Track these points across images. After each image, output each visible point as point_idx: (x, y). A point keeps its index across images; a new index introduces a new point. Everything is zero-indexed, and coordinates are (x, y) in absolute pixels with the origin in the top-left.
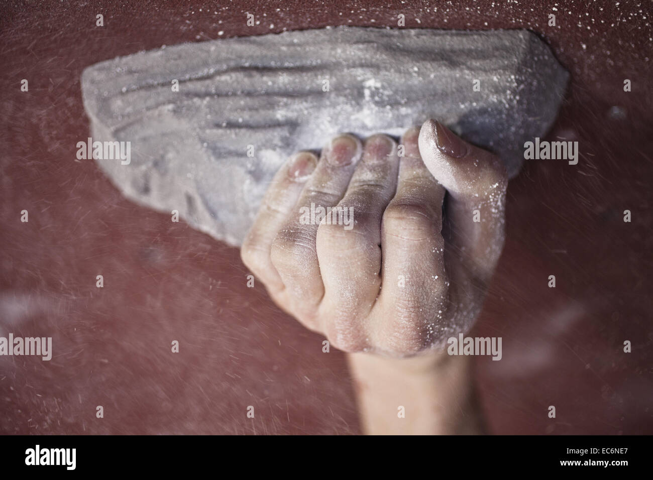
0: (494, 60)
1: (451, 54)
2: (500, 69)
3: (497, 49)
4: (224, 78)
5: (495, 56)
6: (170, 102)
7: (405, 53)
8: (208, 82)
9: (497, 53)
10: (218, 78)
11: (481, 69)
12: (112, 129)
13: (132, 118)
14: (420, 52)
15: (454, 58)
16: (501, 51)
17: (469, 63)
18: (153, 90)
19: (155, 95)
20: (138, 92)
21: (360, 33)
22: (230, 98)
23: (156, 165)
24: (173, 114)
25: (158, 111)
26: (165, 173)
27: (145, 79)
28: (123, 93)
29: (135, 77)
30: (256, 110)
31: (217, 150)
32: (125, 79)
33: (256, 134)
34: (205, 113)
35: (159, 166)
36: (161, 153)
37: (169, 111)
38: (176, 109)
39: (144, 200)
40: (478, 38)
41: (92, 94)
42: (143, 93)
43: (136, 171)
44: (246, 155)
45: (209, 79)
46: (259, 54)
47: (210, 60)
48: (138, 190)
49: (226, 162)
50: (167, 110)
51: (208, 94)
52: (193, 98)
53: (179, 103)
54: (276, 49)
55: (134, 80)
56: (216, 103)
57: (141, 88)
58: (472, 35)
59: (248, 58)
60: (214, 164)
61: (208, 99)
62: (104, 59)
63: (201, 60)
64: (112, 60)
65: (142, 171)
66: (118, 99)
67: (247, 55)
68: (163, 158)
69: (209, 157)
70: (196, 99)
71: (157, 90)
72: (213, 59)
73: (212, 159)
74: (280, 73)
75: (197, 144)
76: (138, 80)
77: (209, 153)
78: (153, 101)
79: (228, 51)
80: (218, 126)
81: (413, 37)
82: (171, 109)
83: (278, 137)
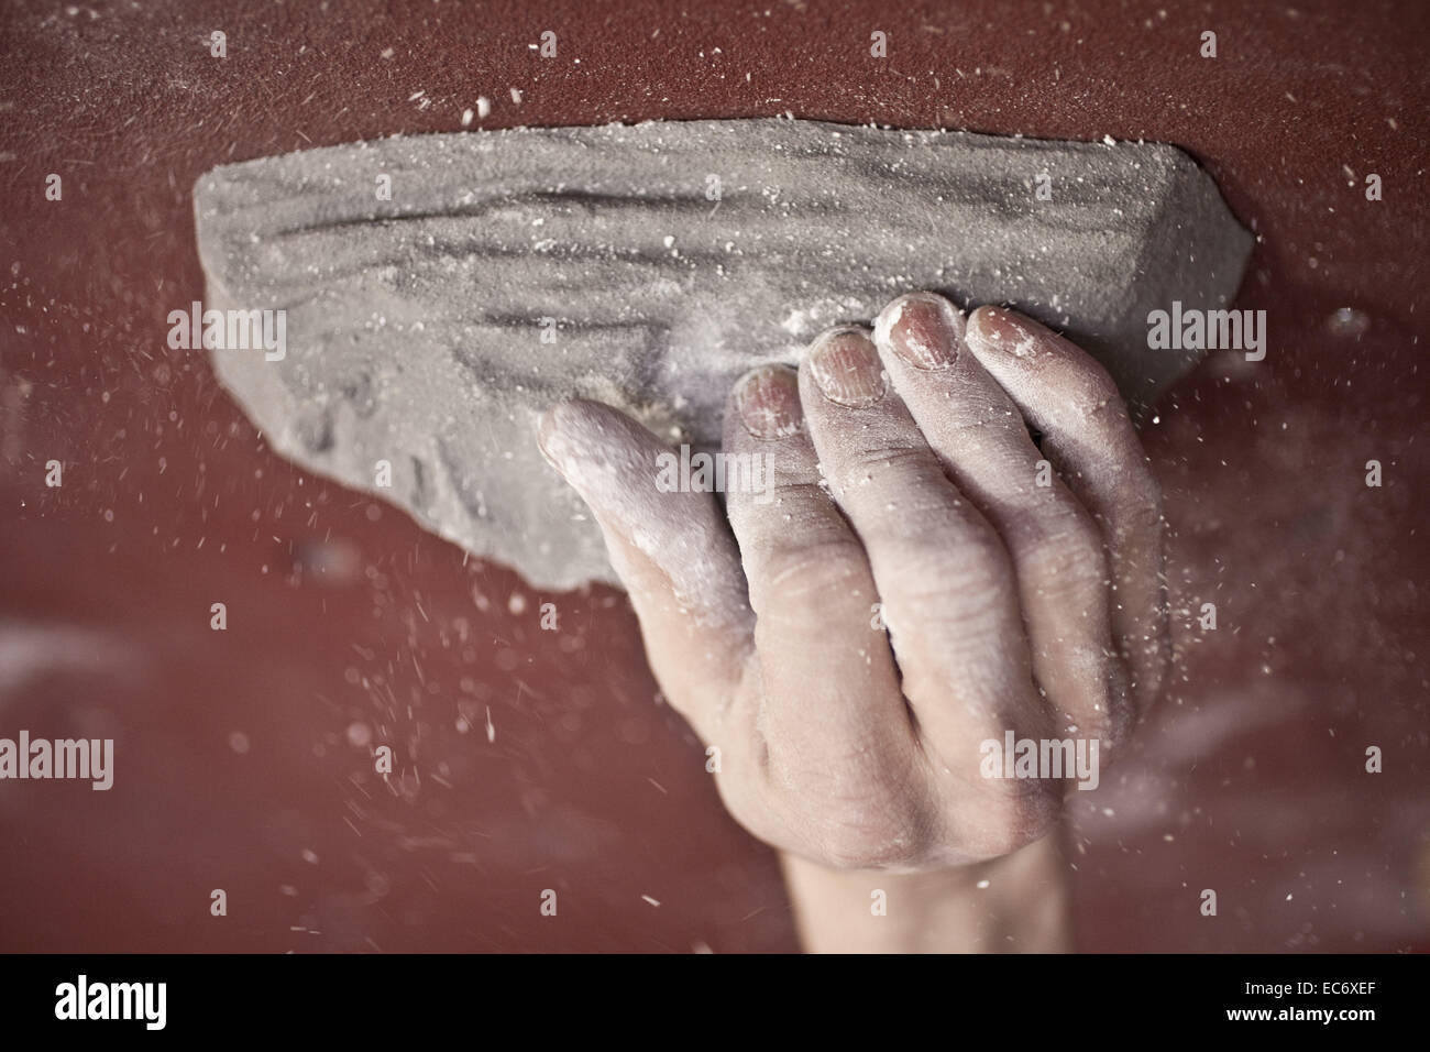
0: (1098, 207)
1: (1002, 188)
2: (1108, 226)
3: (1104, 183)
6: (388, 262)
7: (906, 183)
8: (473, 222)
10: (494, 215)
13: (303, 291)
15: (1012, 199)
16: (1114, 188)
18: (352, 232)
19: (356, 244)
20: (318, 234)
21: (810, 133)
22: (521, 260)
23: (351, 392)
24: (394, 287)
25: (361, 278)
26: (370, 413)
27: (335, 207)
28: (285, 233)
29: (314, 200)
30: (576, 289)
31: (487, 371)
32: (292, 203)
33: (574, 342)
34: (463, 290)
35: (358, 397)
36: (364, 368)
37: (385, 280)
38: (402, 278)
39: (319, 464)
40: (1063, 158)
41: (216, 231)
42: (330, 238)
43: (306, 403)
44: (550, 386)
45: (476, 215)
46: (588, 167)
47: (479, 173)
48: (308, 443)
49: (505, 398)
50: (381, 278)
51: (472, 248)
52: (440, 254)
53: (409, 264)
54: (626, 157)
55: (311, 208)
56: (490, 270)
57: (324, 226)
58: (1052, 149)
59: (564, 174)
60: (478, 399)
61: (472, 258)
62: (246, 156)
63: (459, 172)
64: (263, 160)
65: (319, 405)
66: (274, 246)
67: (560, 168)
68: (367, 379)
69: (468, 385)
70: (446, 259)
71: (360, 234)
72: (486, 173)
73: (475, 388)
74: (630, 211)
75: (444, 356)
76: (320, 207)
77: (469, 375)
78: (350, 255)
79: (521, 156)
80: (492, 319)
81: (924, 148)
82: (390, 277)
83: (622, 351)
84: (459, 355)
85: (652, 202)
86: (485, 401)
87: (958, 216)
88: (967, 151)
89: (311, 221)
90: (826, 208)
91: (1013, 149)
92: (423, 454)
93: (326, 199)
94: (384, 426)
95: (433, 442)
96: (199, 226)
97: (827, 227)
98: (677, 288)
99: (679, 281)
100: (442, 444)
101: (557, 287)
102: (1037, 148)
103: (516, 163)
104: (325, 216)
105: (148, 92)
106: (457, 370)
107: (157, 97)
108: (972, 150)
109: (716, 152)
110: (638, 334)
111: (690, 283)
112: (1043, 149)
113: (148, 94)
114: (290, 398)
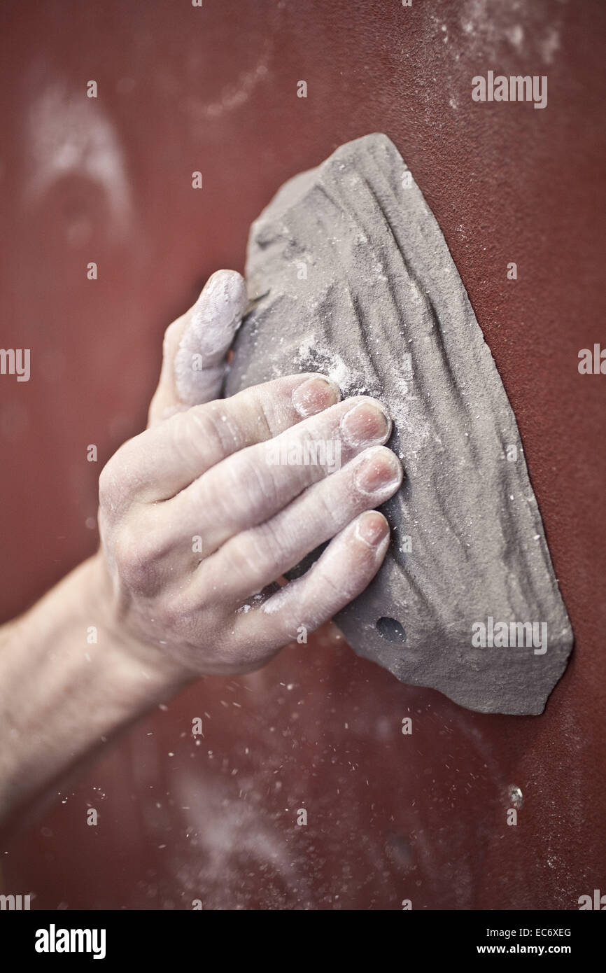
0: (525, 605)
1: (518, 551)
2: (516, 615)
3: (540, 606)
4: (414, 291)
5: (530, 606)
6: (369, 237)
7: (503, 497)
8: (406, 274)
9: (534, 607)
10: (413, 284)
11: (509, 592)
12: (323, 184)
13: (340, 201)
14: (510, 514)
15: (514, 558)
16: (538, 611)
17: (512, 576)
18: (379, 214)
19: (373, 218)
20: (372, 197)
21: (512, 434)
22: (393, 305)
23: (294, 244)
24: (356, 244)
25: (356, 226)
26: (286, 258)
27: (390, 204)
28: (368, 183)
29: (390, 192)
30: (387, 338)
31: (326, 308)
32: (385, 181)
33: (358, 346)
34: (366, 280)
35: (292, 248)
36: (309, 246)
37: (359, 238)
38: (362, 246)
39: (253, 248)
40: (546, 579)
41: (358, 149)
42: (372, 204)
43: (281, 224)
44: (330, 342)
45: (409, 275)
46: (454, 326)
47: (432, 271)
48: (260, 236)
49: (316, 321)
50: (358, 236)
51: (390, 278)
52: (382, 262)
53: (371, 247)
54: (467, 344)
55: (384, 192)
56: (383, 290)
57: (379, 201)
58: (549, 571)
59: (447, 315)
60: (311, 307)
61: (385, 279)
62: (402, 152)
63: (429, 260)
64: (401, 159)
65: (282, 230)
66: (358, 179)
67: (449, 311)
68: (303, 250)
69: (317, 300)
70: (380, 265)
71: (379, 218)
72: (434, 274)
73: (316, 304)
74: (438, 354)
75: (328, 283)
76: (388, 196)
77: (322, 299)
78: (365, 217)
79: (448, 288)
80: (356, 302)
81: (525, 500)
82: (361, 240)
83: (361, 373)
84: (331, 290)
85: (446, 363)
86: (312, 311)
87: (495, 530)
88: (532, 525)
89: (378, 194)
90: (475, 456)
91: (542, 550)
92: (273, 293)
93: (393, 198)
94: (282, 268)
95: (281, 294)
96: (357, 141)
97: (464, 461)
98: (405, 392)
99: (409, 391)
100: (282, 298)
101: (385, 329)
102: (547, 563)
103: (444, 287)
104: (383, 201)
105: (418, 86)
106: (323, 291)
107: (416, 91)
108: (533, 527)
109: (485, 390)
110: (373, 379)
111: (409, 398)
112: (548, 567)
113: (416, 86)
114: (282, 215)
